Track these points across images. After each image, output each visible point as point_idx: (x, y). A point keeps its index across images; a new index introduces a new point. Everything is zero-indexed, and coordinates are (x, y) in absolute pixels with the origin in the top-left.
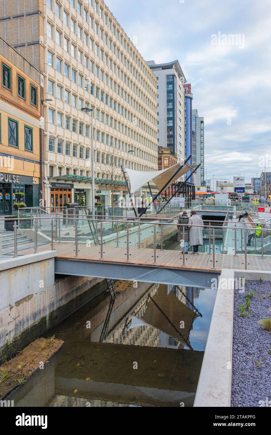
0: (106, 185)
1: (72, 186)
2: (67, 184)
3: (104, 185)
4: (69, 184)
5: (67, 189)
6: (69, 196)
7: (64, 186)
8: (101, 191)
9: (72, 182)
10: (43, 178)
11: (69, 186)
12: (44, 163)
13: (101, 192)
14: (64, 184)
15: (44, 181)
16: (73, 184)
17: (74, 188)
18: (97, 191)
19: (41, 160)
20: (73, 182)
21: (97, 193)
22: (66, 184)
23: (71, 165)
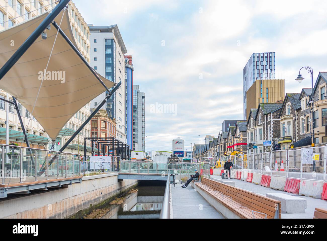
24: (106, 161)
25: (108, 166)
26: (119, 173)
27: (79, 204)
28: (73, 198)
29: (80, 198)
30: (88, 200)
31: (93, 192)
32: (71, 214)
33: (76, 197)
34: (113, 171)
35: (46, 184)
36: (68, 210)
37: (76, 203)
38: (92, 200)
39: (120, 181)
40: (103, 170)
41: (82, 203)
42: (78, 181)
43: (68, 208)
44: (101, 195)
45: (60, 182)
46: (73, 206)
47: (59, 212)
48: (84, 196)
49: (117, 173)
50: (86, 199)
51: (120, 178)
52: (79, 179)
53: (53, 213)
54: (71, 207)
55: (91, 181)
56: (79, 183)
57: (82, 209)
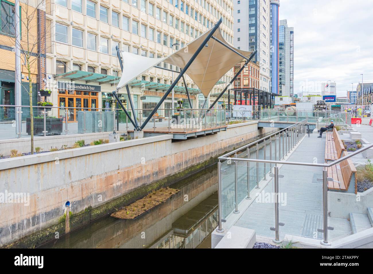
0: (157, 90)
1: (98, 88)
2: (89, 86)
3: (154, 90)
4: (92, 86)
5: (89, 92)
6: (94, 101)
7: (83, 88)
8: (145, 97)
9: (100, 85)
10: (43, 75)
11: (93, 89)
12: (45, 56)
13: (145, 99)
14: (83, 85)
15: (43, 79)
16: (100, 87)
17: (101, 91)
18: (141, 97)
19: (39, 52)
20: (100, 83)
21: (141, 99)
22: (86, 86)
23: (98, 62)
24: (248, 109)
25: (249, 115)
26: (259, 121)
27: (225, 146)
28: (221, 141)
29: (226, 142)
30: (232, 144)
31: (235, 138)
32: (220, 153)
33: (223, 141)
34: (254, 119)
35: (205, 131)
36: (217, 151)
37: (223, 146)
38: (235, 144)
39: (260, 129)
40: (245, 118)
41: (227, 146)
42: (224, 129)
43: (217, 149)
44: (243, 141)
45: (213, 130)
46: (221, 148)
47: (212, 151)
48: (229, 141)
49: (257, 121)
50: (230, 143)
51: (260, 126)
52: (225, 128)
53: (208, 152)
54: (219, 148)
55: (234, 128)
56: (225, 130)
57: (227, 151)
